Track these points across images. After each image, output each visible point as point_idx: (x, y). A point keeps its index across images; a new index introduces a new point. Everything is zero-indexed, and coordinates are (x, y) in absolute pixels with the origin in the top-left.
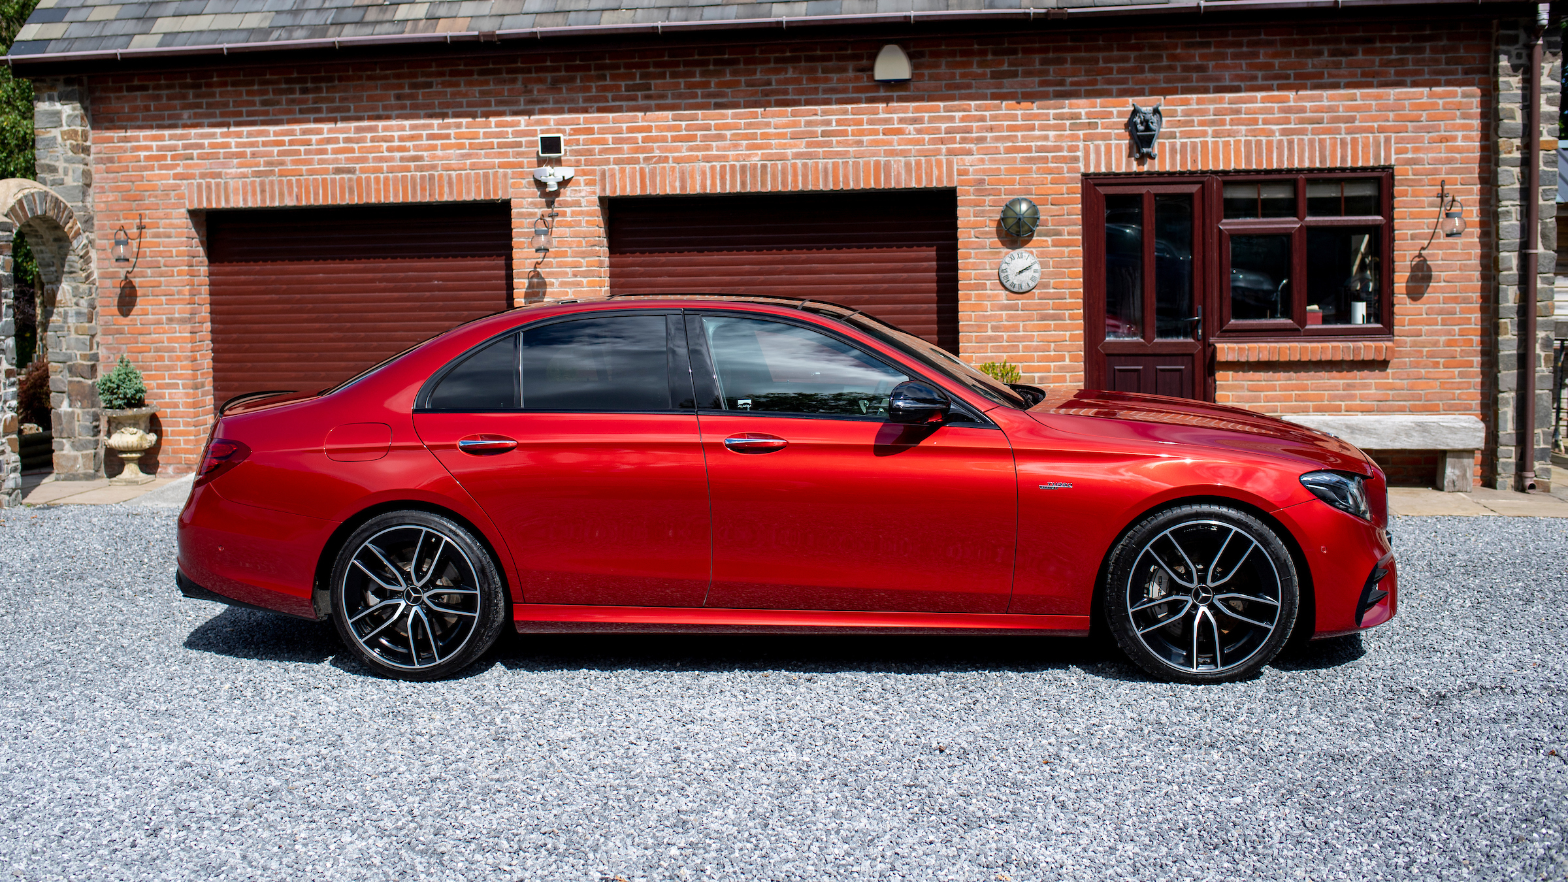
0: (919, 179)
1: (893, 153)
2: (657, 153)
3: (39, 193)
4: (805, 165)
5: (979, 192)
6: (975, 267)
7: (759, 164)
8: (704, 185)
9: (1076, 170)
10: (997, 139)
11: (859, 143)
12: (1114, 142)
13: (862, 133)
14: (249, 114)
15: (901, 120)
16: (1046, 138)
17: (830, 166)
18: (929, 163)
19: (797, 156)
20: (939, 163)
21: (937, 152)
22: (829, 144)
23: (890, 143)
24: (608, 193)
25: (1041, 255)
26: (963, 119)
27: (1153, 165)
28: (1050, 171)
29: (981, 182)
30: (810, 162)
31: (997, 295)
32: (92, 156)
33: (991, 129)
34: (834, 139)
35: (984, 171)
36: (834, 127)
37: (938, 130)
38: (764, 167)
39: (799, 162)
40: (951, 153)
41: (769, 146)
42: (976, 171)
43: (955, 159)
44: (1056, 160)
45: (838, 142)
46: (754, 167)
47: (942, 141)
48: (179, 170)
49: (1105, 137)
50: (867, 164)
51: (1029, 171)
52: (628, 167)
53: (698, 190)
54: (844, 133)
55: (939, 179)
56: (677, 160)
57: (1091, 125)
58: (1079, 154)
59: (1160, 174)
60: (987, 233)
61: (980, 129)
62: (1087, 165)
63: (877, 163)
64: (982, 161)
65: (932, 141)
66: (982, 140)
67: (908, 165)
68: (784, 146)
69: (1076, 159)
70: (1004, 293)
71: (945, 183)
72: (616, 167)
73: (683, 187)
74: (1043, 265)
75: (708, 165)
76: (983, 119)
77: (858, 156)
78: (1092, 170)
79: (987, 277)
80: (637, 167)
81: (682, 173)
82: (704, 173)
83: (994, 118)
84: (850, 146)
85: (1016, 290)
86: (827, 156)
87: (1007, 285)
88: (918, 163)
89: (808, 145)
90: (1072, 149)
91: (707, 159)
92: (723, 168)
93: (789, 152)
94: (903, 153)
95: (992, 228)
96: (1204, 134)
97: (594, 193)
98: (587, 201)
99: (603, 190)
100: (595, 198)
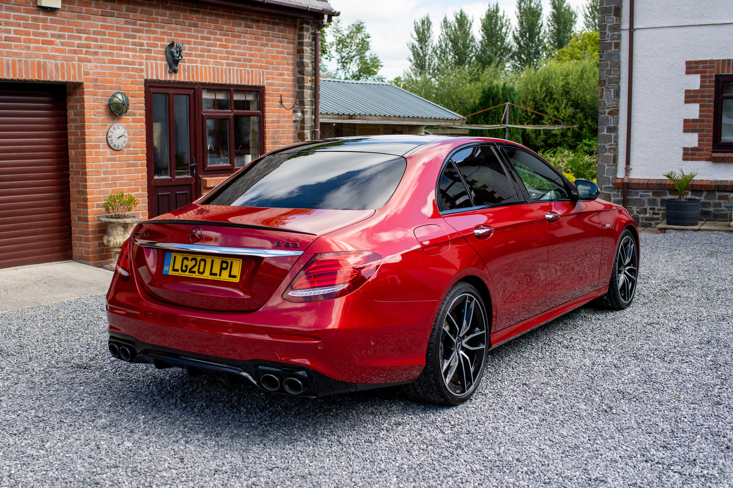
0: (63, 76)
1: (47, 57)
5: (95, 86)
6: (94, 134)
9: (141, 77)
10: (104, 54)
11: (28, 48)
12: (159, 62)
13: (29, 41)
15: (53, 36)
16: (128, 56)
17: (10, 62)
18: (68, 64)
20: (74, 65)
21: (73, 59)
22: (10, 47)
23: (46, 50)
25: (127, 127)
26: (87, 39)
27: (176, 77)
28: (130, 76)
29: (96, 80)
31: (105, 152)
33: (101, 47)
34: (13, 43)
35: (98, 73)
36: (12, 35)
37: (72, 45)
40: (80, 60)
42: (94, 73)
43: (83, 64)
44: (133, 70)
45: (16, 46)
47: (75, 52)
49: (155, 59)
50: (33, 62)
51: (120, 75)
54: (18, 40)
55: (74, 77)
57: (149, 51)
58: (143, 67)
59: (179, 83)
60: (99, 113)
61: (96, 47)
62: (147, 74)
63: (39, 63)
64: (96, 67)
65: (70, 52)
66: (96, 53)
67: (56, 65)
69: (142, 70)
70: (109, 150)
71: (77, 80)
74: (129, 133)
76: (96, 40)
77: (28, 56)
78: (150, 78)
79: (100, 140)
83: (102, 40)
84: (22, 49)
85: (116, 149)
86: (9, 54)
87: (112, 145)
88: (62, 65)
90: (141, 64)
94: (54, 58)
95: (102, 110)
96: (196, 62)
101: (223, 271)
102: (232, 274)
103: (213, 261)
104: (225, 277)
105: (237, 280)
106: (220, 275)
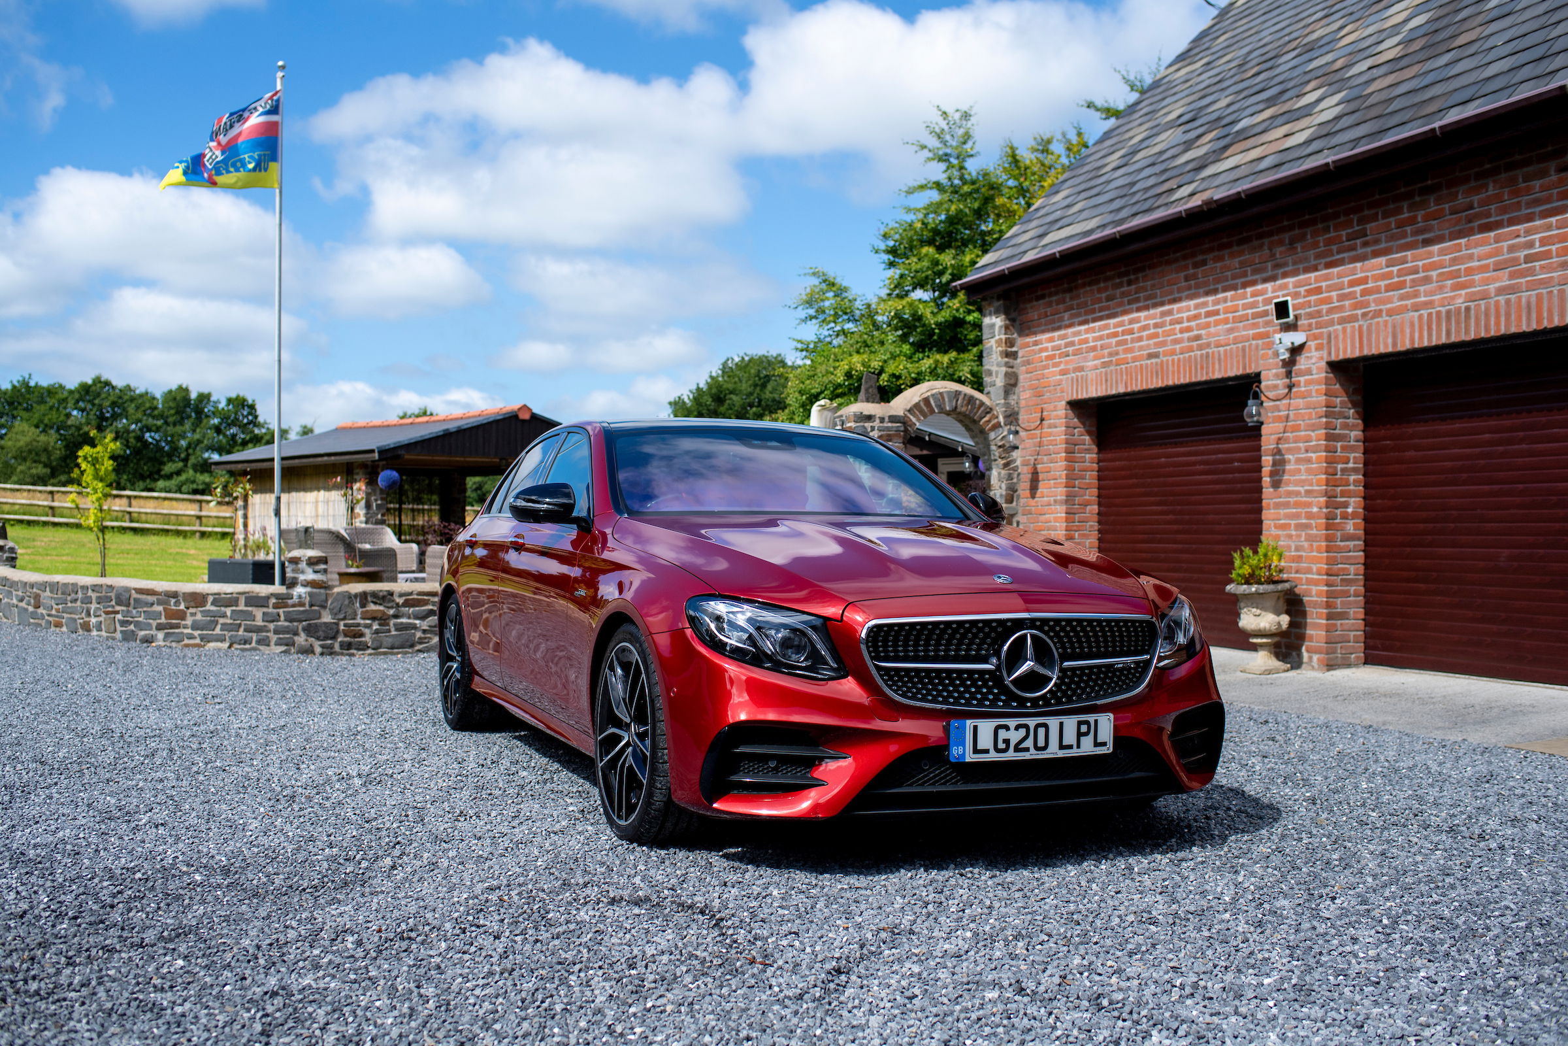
2: (1373, 307)
3: (948, 392)
4: (1508, 302)
7: (1463, 306)
8: (1412, 340)
14: (1101, 310)
17: (1533, 300)
19: (1500, 291)
22: (1532, 272)
24: (1333, 358)
30: (1512, 297)
32: (1019, 360)
34: (1537, 264)
36: (1537, 249)
38: (1468, 309)
39: (1502, 299)
41: (1471, 284)
45: (1542, 267)
46: (1458, 310)
48: (1062, 367)
52: (1348, 325)
53: (1407, 346)
54: (1547, 255)
56: (1390, 313)
68: (1487, 282)
72: (1339, 327)
73: (1395, 344)
75: (1416, 314)
80: (1356, 324)
81: (1394, 327)
82: (1412, 325)
84: (1554, 270)
86: (1531, 286)
89: (1512, 276)
91: (1416, 308)
92: (1430, 315)
93: (1492, 287)
97: (1322, 358)
98: (1318, 368)
99: (1330, 354)
100: (1323, 364)
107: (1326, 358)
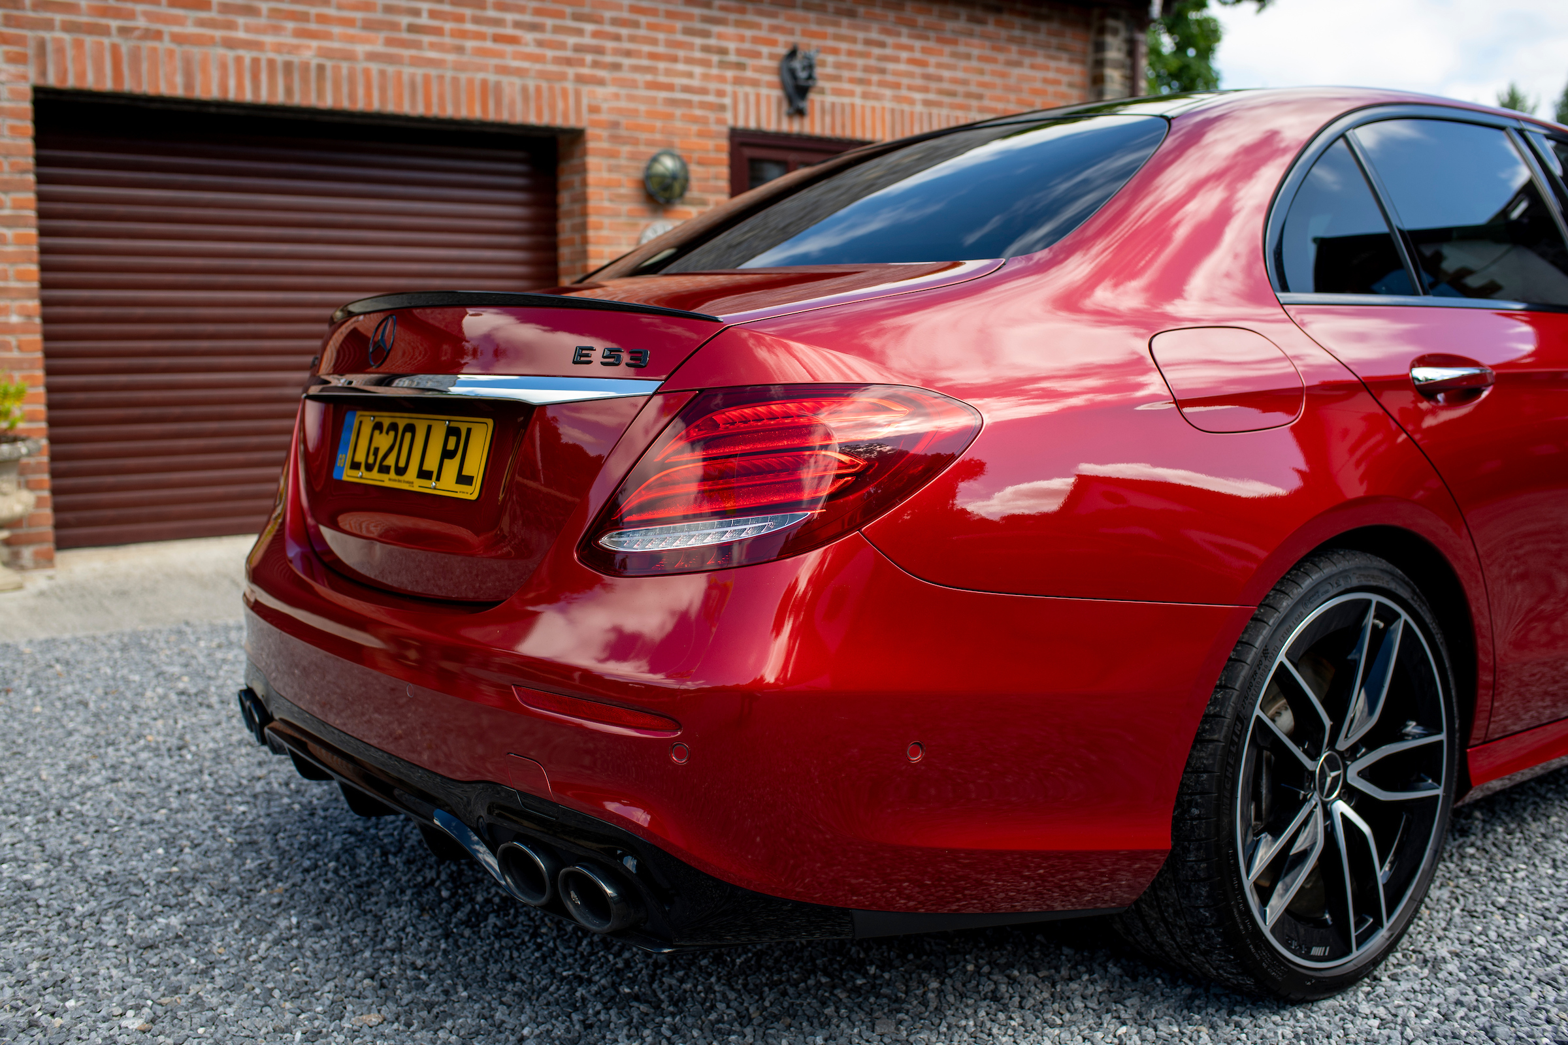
0: (539, 113)
1: (503, 70)
2: (141, 23)
4: (383, 73)
5: (614, 138)
7: (314, 62)
8: (224, 86)
9: (721, 121)
10: (636, 69)
11: (460, 50)
12: (764, 91)
13: (463, 34)
15: (517, 25)
16: (690, 75)
17: (419, 80)
18: (551, 89)
19: (372, 57)
20: (564, 92)
21: (562, 77)
22: (417, 45)
23: (500, 55)
24: (52, 81)
26: (596, 34)
27: (802, 125)
28: (695, 120)
29: (615, 125)
30: (391, 69)
33: (628, 54)
34: (425, 38)
35: (620, 111)
36: (425, 20)
37: (562, 46)
38: (321, 68)
39: (374, 67)
40: (580, 79)
41: (327, 36)
42: (612, 110)
43: (585, 89)
44: (703, 105)
45: (431, 44)
46: (305, 67)
47: (568, 62)
49: (755, 83)
50: (470, 82)
51: (670, 117)
52: (89, 40)
53: (214, 93)
54: (438, 31)
55: (565, 115)
56: (178, 39)
57: (740, 66)
58: (727, 101)
59: (811, 139)
60: (622, 196)
61: (616, 52)
62: (736, 117)
63: (484, 83)
64: (617, 96)
65: (557, 61)
66: (616, 67)
67: (524, 90)
68: (352, 39)
69: (722, 108)
71: (572, 123)
72: (67, 37)
73: (189, 85)
75: (231, 54)
76: (617, 38)
77: (459, 67)
78: (741, 124)
80: (106, 41)
81: (188, 62)
82: (224, 67)
83: (632, 39)
84: (447, 51)
86: (416, 62)
88: (538, 89)
89: (389, 42)
90: (721, 93)
91: (230, 44)
92: (256, 62)
93: (360, 49)
94: (519, 72)
95: (628, 193)
96: (851, 94)
97: (24, 77)
98: (12, 92)
99: (43, 73)
100: (26, 88)
101: (446, 461)
102: (465, 473)
103: (429, 428)
104: (447, 485)
105: (470, 493)
106: (438, 479)
107: (33, 78)
